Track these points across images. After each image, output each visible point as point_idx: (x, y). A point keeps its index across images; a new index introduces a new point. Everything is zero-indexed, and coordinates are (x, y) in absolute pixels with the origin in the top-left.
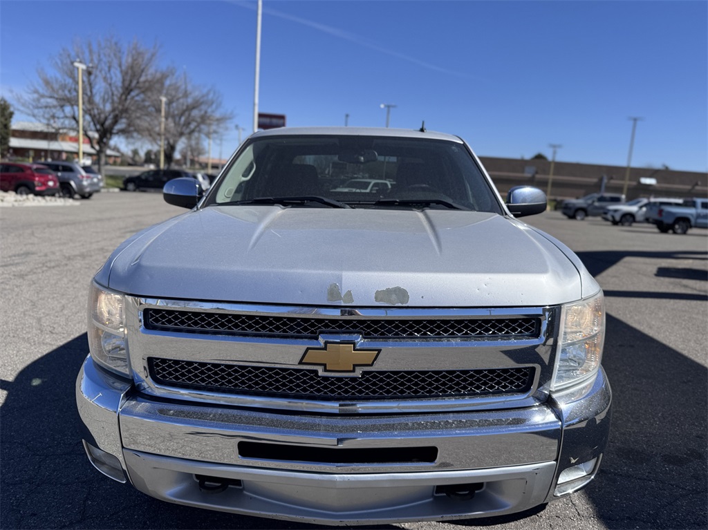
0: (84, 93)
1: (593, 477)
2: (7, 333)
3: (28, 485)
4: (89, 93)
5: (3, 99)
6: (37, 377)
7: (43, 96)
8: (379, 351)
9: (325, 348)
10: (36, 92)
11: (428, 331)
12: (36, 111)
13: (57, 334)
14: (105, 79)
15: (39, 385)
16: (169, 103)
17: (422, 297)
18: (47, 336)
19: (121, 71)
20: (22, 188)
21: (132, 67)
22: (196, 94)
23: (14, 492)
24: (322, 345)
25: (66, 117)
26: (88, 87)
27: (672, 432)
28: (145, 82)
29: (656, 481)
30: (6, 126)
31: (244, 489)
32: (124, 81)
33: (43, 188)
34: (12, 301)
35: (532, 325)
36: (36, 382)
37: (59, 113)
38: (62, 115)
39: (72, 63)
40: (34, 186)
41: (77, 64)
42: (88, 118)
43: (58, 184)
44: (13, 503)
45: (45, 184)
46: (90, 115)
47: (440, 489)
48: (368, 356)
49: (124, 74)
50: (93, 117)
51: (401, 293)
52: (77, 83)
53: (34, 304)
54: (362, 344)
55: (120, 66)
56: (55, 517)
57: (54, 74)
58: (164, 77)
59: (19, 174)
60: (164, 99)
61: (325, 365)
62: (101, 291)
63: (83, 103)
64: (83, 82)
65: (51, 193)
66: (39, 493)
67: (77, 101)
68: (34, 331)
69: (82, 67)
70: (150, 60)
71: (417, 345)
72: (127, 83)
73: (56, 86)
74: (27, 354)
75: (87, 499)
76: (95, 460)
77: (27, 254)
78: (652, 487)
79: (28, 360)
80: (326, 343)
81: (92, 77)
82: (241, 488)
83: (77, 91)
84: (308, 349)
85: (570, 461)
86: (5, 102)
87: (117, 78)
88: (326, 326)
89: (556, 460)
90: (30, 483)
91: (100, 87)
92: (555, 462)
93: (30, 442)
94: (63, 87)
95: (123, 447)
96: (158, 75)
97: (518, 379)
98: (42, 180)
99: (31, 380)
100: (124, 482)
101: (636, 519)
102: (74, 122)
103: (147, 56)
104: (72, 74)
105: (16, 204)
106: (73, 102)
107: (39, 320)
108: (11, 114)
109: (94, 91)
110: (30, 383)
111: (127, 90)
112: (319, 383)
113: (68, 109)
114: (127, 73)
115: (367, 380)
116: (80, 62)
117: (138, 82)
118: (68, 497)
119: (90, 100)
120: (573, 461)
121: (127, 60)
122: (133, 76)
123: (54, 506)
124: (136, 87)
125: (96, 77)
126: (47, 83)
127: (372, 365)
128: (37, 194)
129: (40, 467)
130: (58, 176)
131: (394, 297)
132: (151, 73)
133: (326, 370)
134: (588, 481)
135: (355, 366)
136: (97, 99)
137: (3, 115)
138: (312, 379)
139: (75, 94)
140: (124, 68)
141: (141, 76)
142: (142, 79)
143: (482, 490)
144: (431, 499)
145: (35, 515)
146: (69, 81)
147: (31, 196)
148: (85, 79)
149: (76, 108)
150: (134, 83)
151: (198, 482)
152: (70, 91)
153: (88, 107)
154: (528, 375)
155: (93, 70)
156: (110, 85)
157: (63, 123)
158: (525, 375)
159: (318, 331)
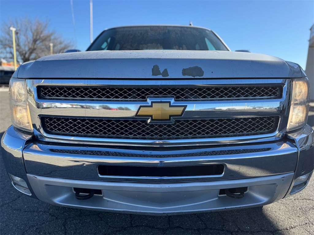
4: (17, 42)
9: (151, 106)
14: (25, 36)
16: (54, 46)
17: (212, 72)
19: (32, 32)
21: (37, 31)
22: (66, 42)
24: (150, 104)
25: (7, 53)
28: (43, 36)
31: (103, 196)
32: (33, 37)
38: (5, 52)
39: (9, 28)
42: (18, 53)
47: (222, 191)
50: (20, 53)
51: (198, 70)
52: (12, 38)
54: (174, 103)
55: (31, 29)
58: (52, 34)
60: (51, 45)
61: (151, 116)
67: (12, 45)
69: (13, 29)
70: (45, 27)
72: (35, 37)
76: (15, 184)
80: (152, 102)
81: (19, 35)
82: (101, 195)
83: (12, 41)
84: (141, 107)
87: (30, 35)
88: (152, 93)
91: (22, 38)
92: (293, 173)
94: (5, 39)
97: (269, 124)
100: (31, 195)
102: (11, 55)
103: (44, 25)
104: (9, 33)
109: (20, 41)
111: (35, 41)
113: (8, 49)
114: (34, 33)
116: (14, 27)
117: (40, 37)
119: (18, 45)
120: (303, 172)
121: (34, 27)
122: (38, 34)
124: (39, 39)
127: (181, 115)
131: (194, 72)
132: (45, 33)
133: (152, 120)
135: (170, 116)
136: (22, 44)
138: (143, 126)
140: (33, 30)
141: (41, 34)
142: (42, 36)
143: (246, 192)
144: (217, 198)
146: (7, 37)
149: (12, 49)
150: (38, 37)
151: (75, 192)
152: (9, 41)
153: (18, 48)
154: (274, 121)
155: (18, 31)
156: (27, 38)
157: (6, 56)
158: (272, 122)
159: (146, 97)
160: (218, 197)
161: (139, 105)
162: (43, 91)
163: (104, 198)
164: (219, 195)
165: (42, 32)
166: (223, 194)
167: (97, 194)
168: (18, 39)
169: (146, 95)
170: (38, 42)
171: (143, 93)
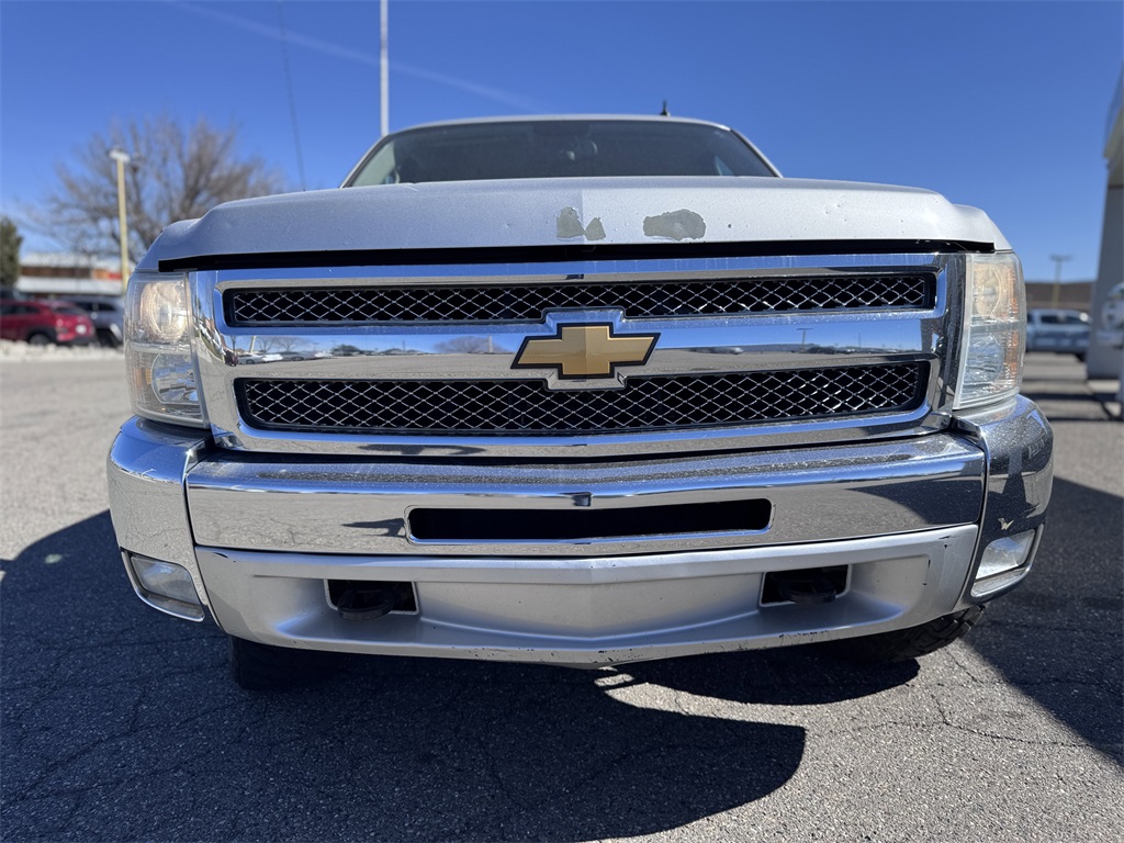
0: (128, 198)
1: (1028, 569)
2: (9, 504)
3: (36, 689)
4: (134, 197)
5: (6, 219)
6: (55, 552)
7: (64, 206)
8: (656, 336)
9: (559, 336)
10: (54, 199)
11: (741, 301)
12: (56, 229)
13: (89, 501)
14: (159, 177)
15: (59, 562)
17: (729, 226)
18: (74, 504)
19: (183, 165)
20: (38, 338)
21: (199, 159)
23: (12, 699)
24: (553, 330)
25: (101, 235)
26: (133, 192)
27: (1087, 570)
28: (220, 178)
29: (1084, 631)
30: (12, 259)
31: (421, 614)
32: (186, 178)
33: (70, 337)
34: (18, 467)
35: (920, 288)
36: (52, 559)
37: (92, 230)
38: (95, 232)
39: (108, 153)
40: (55, 334)
41: (115, 155)
42: (135, 235)
43: (92, 331)
44: (10, 714)
45: (72, 330)
46: (138, 230)
48: (635, 347)
49: (187, 168)
50: (142, 234)
51: (692, 220)
52: (116, 184)
53: (53, 469)
54: (625, 326)
55: (180, 156)
56: (85, 730)
57: (81, 170)
58: (247, 171)
59: (32, 317)
61: (559, 367)
62: (145, 284)
63: (128, 213)
64: (126, 183)
65: (83, 342)
66: (56, 699)
67: (117, 210)
68: (54, 499)
69: (122, 158)
70: (225, 146)
71: (722, 324)
72: (191, 182)
73: (85, 190)
74: (40, 526)
75: (140, 702)
76: (146, 593)
77: (44, 413)
78: (1081, 639)
79: (42, 533)
80: (560, 326)
81: (139, 176)
82: (414, 613)
83: (116, 196)
84: (527, 340)
85: (1000, 525)
86: (9, 223)
87: (176, 174)
88: (558, 300)
89: (978, 523)
90: (40, 687)
91: (152, 189)
92: (975, 526)
93: (42, 632)
94: (96, 191)
95: (195, 544)
96: (238, 170)
97: (901, 385)
98: (69, 324)
99: (46, 555)
100: (201, 620)
101: (1068, 681)
102: (112, 242)
103: (220, 140)
104: (108, 171)
105: (28, 358)
106: (112, 214)
107: (62, 487)
108: (19, 241)
109: (143, 195)
110: (44, 560)
111: (192, 193)
112: (548, 406)
113: (104, 224)
114: (190, 167)
115: (636, 396)
116: (121, 150)
117: (208, 179)
118: (107, 702)
119: (136, 208)
120: (1005, 526)
121: (190, 148)
122: (200, 172)
123: (81, 715)
124: (205, 186)
125: (145, 174)
126: (72, 186)
127: (643, 363)
128: (59, 344)
129: (58, 664)
130: (90, 319)
131: (678, 226)
132: (227, 166)
133: (561, 376)
134: (1022, 576)
135: (613, 365)
136: (148, 206)
137: (7, 242)
138: (536, 399)
139: (112, 200)
140: (186, 159)
141: (211, 170)
142: (215, 175)
143: (843, 594)
144: (755, 612)
145: (47, 729)
146: (104, 182)
147: (51, 348)
148: (129, 178)
149: (116, 222)
150: (202, 181)
151: (336, 609)
152: (106, 196)
153: (135, 218)
154: (916, 378)
155: (139, 164)
156: (167, 185)
157: (97, 245)
158: (911, 378)
159: (542, 312)
160: (758, 607)
161: (522, 337)
162: (239, 304)
163: (423, 619)
164: (763, 602)
165: (214, 163)
166: (772, 601)
167: (402, 610)
168: (135, 188)
169: (541, 307)
170: (201, 198)
171: (533, 300)
